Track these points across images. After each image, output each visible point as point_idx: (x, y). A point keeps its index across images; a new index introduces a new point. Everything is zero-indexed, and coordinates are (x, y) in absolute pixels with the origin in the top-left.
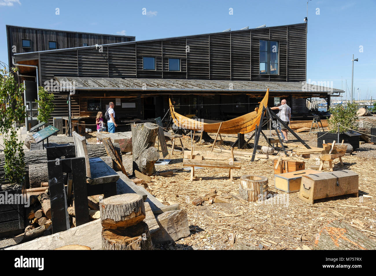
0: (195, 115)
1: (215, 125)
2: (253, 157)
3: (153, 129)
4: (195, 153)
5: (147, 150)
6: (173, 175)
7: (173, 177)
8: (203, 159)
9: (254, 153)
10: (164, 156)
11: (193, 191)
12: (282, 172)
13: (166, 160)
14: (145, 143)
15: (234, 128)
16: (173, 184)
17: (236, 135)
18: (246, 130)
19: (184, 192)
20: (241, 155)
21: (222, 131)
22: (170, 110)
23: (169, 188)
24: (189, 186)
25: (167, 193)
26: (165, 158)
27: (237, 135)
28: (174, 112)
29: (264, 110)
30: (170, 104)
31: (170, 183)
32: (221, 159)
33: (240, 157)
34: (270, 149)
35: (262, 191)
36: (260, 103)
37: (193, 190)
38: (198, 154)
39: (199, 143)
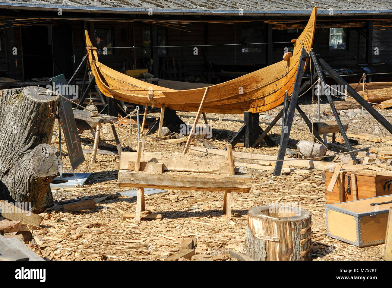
0: (147, 71)
1: (193, 93)
2: (279, 165)
3: (45, 101)
4: (146, 157)
5: (32, 152)
6: (94, 209)
7: (95, 214)
8: (164, 170)
9: (282, 155)
10: (75, 165)
13: (79, 175)
14: (26, 134)
16: (95, 230)
18: (264, 105)
20: (252, 161)
21: (209, 107)
22: (87, 58)
23: (85, 241)
24: (132, 233)
26: (77, 171)
27: (243, 115)
28: (98, 64)
29: (304, 57)
30: (88, 43)
31: (88, 227)
32: (206, 170)
35: (298, 243)
36: (295, 42)
37: (141, 242)
38: (154, 160)
39: (157, 134)
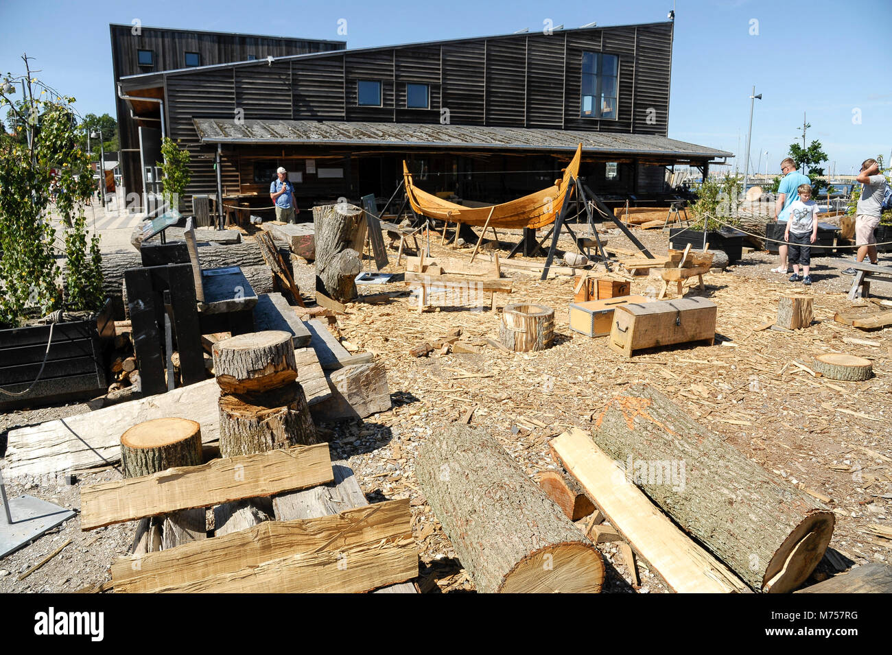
0: (453, 193)
1: (483, 210)
2: (546, 271)
3: (351, 215)
4: (428, 261)
5: (340, 254)
6: (388, 302)
7: (388, 306)
8: (442, 272)
9: (549, 264)
10: (379, 268)
11: (418, 332)
12: (588, 299)
13: (385, 275)
14: (336, 241)
15: (516, 218)
16: (386, 318)
17: (520, 231)
18: (539, 222)
19: (401, 333)
20: (526, 268)
21: (495, 223)
22: (404, 182)
23: (375, 326)
24: (413, 322)
25: (369, 333)
26: (382, 271)
27: (522, 230)
28: (412, 187)
29: (572, 184)
30: (405, 170)
31: (380, 316)
32: (476, 274)
33: (523, 271)
34: (580, 257)
35: (541, 333)
36: (564, 172)
37: (419, 329)
38: (434, 264)
39: (454, 245)
